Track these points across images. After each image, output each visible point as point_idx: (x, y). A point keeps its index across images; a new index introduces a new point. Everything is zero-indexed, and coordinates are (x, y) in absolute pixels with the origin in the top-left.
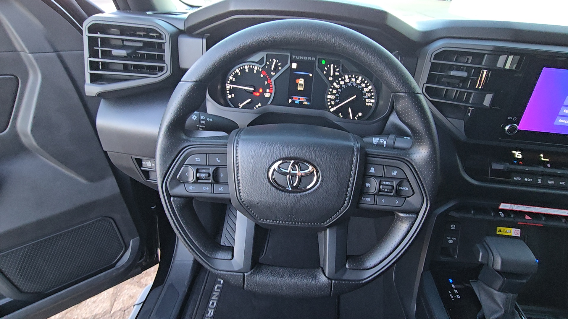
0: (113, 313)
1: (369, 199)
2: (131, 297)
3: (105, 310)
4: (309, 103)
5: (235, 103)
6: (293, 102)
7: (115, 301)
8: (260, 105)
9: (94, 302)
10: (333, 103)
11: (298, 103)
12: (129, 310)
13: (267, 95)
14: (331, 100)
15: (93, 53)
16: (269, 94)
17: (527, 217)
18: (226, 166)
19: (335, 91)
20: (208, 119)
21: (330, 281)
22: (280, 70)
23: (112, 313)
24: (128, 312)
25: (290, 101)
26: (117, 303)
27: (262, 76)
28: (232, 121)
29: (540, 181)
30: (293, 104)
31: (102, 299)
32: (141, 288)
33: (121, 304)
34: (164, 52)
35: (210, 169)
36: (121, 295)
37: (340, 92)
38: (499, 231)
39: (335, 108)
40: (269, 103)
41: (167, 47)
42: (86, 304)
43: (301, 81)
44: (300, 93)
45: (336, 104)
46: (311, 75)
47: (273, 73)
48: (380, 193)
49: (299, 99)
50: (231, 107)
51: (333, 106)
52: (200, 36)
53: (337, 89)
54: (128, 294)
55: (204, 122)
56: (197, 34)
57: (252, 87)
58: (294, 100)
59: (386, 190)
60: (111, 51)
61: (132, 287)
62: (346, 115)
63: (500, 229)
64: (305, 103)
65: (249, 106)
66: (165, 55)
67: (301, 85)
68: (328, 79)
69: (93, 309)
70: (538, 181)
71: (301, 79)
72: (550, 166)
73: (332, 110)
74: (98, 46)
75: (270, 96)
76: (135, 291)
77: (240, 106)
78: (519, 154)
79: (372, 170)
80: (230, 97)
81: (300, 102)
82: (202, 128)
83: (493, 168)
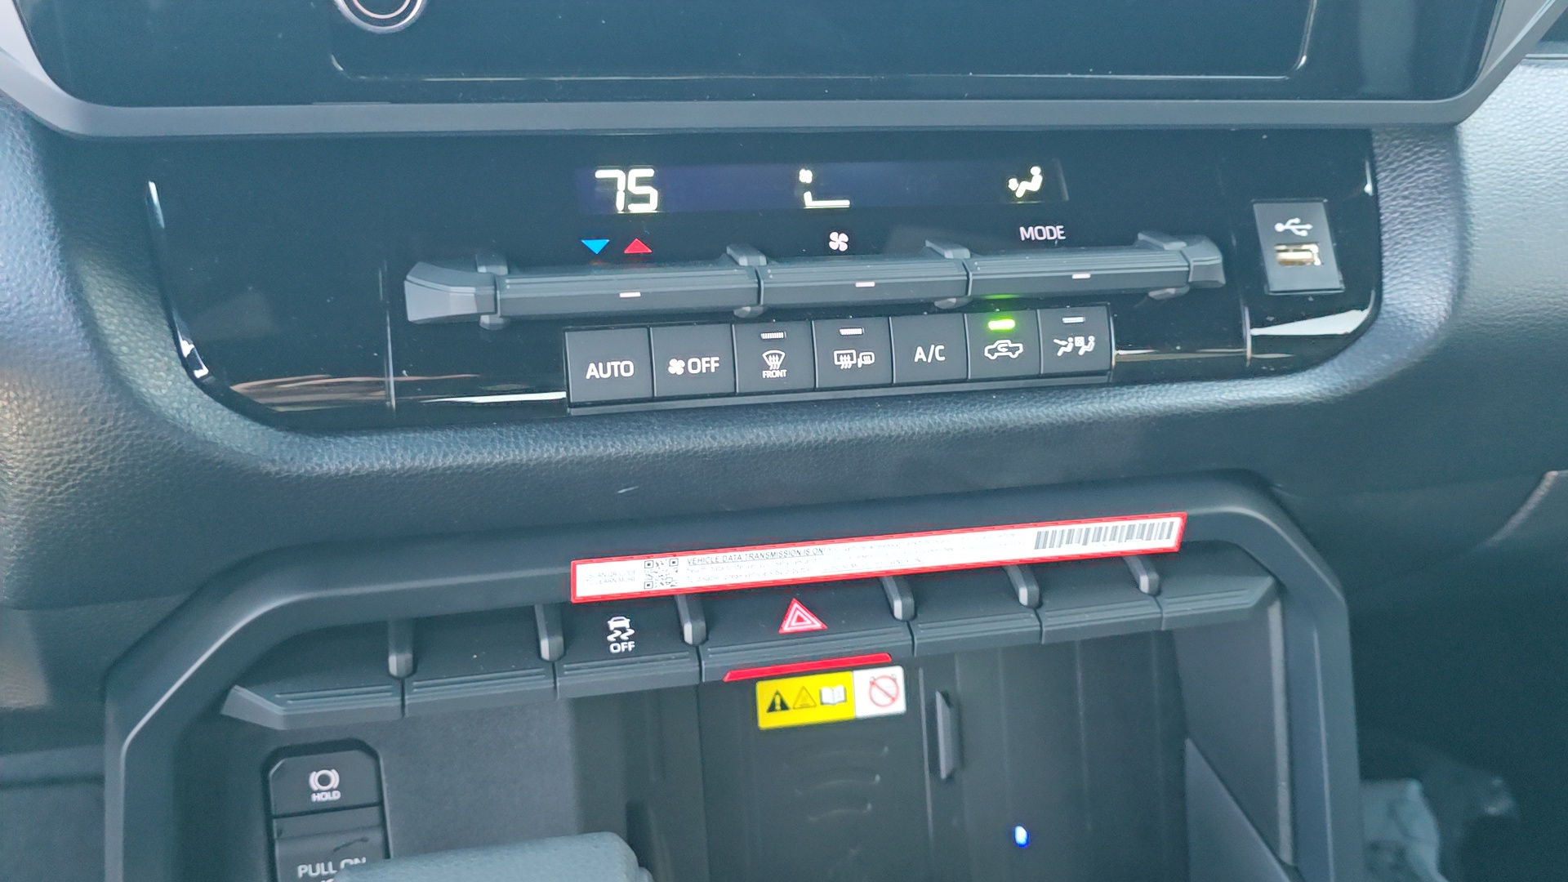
38: (772, 708)
63: (777, 693)
70: (767, 368)
72: (844, 247)
78: (641, 182)
83: (415, 314)
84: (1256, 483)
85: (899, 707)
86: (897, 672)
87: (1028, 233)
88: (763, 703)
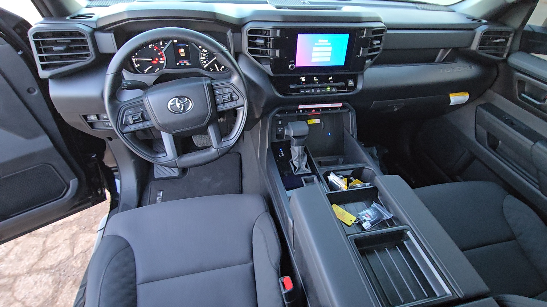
0: (76, 256)
1: (221, 106)
2: (88, 242)
3: (67, 256)
4: (190, 64)
5: (141, 70)
6: (180, 64)
7: (74, 247)
8: (158, 69)
9: (55, 253)
10: (205, 62)
11: (183, 64)
12: (89, 251)
13: (162, 62)
14: (204, 60)
15: (39, 51)
16: (163, 61)
17: (313, 111)
18: (146, 111)
19: (204, 55)
20: (128, 83)
21: (217, 150)
22: (166, 45)
23: (74, 256)
24: (89, 252)
25: (178, 64)
26: (77, 249)
27: (155, 50)
28: (143, 82)
29: (313, 91)
30: (180, 66)
31: (62, 249)
32: (94, 233)
33: (81, 248)
34: (88, 45)
35: (139, 114)
36: (78, 242)
37: (207, 54)
38: (309, 122)
39: (207, 65)
40: (164, 67)
41: (89, 41)
42: (48, 255)
43: (182, 50)
44: (183, 58)
45: (207, 63)
46: (187, 46)
47: (162, 47)
48: (225, 102)
49: (183, 62)
50: (140, 73)
51: (205, 64)
52: (109, 31)
53: (205, 53)
54: (84, 240)
55: (126, 85)
56: (107, 30)
57: (150, 58)
58: (180, 63)
59: (227, 100)
60: (52, 48)
61: (86, 234)
62: (214, 69)
64: (188, 64)
65: (151, 71)
66: (88, 47)
67: (182, 53)
68: (198, 47)
69: (56, 258)
71: (181, 49)
72: (318, 83)
73: (205, 67)
74: (40, 46)
75: (164, 62)
76: (89, 237)
77: (145, 72)
79: (217, 92)
80: (136, 66)
81: (184, 63)
82: (126, 89)
83: (290, 88)
84: (348, 102)
85: (319, 122)
86: (319, 120)
87: (331, 82)
88: (308, 122)
